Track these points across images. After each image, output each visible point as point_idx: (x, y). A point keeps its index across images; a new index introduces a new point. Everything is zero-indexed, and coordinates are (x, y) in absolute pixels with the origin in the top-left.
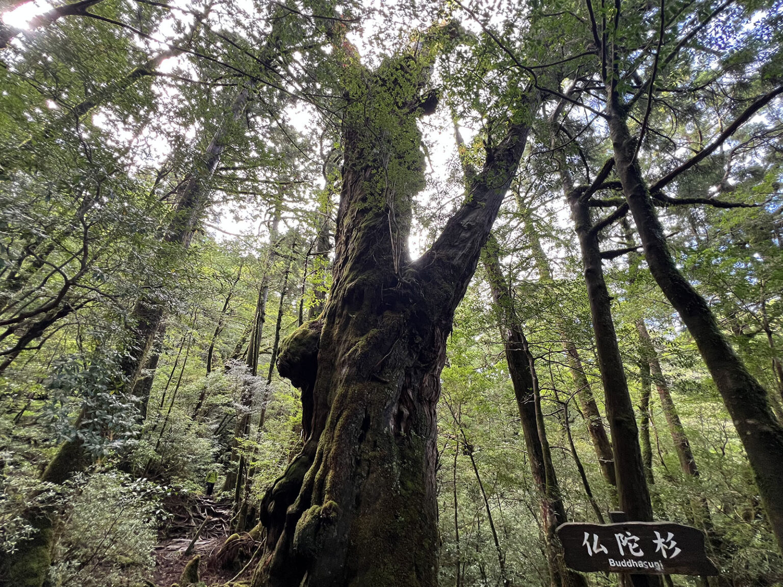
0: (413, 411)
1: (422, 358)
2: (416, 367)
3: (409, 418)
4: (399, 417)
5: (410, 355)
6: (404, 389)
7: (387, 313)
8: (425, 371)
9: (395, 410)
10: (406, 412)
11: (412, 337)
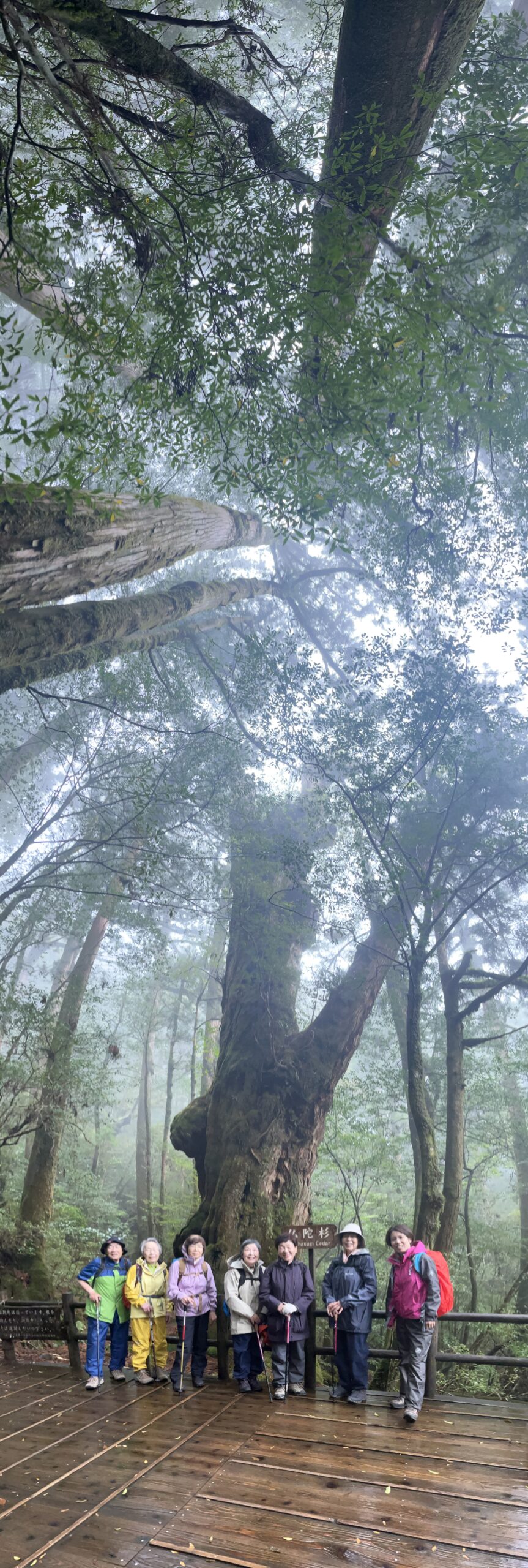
0: (288, 1178)
1: (298, 1134)
2: (292, 1143)
3: (285, 1184)
4: (276, 1184)
5: (287, 1132)
6: (281, 1161)
7: (267, 1095)
8: (302, 1145)
9: (272, 1177)
10: (282, 1180)
11: (288, 1117)
